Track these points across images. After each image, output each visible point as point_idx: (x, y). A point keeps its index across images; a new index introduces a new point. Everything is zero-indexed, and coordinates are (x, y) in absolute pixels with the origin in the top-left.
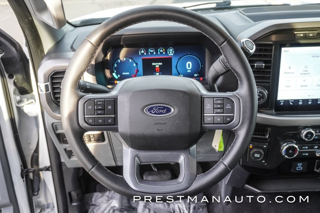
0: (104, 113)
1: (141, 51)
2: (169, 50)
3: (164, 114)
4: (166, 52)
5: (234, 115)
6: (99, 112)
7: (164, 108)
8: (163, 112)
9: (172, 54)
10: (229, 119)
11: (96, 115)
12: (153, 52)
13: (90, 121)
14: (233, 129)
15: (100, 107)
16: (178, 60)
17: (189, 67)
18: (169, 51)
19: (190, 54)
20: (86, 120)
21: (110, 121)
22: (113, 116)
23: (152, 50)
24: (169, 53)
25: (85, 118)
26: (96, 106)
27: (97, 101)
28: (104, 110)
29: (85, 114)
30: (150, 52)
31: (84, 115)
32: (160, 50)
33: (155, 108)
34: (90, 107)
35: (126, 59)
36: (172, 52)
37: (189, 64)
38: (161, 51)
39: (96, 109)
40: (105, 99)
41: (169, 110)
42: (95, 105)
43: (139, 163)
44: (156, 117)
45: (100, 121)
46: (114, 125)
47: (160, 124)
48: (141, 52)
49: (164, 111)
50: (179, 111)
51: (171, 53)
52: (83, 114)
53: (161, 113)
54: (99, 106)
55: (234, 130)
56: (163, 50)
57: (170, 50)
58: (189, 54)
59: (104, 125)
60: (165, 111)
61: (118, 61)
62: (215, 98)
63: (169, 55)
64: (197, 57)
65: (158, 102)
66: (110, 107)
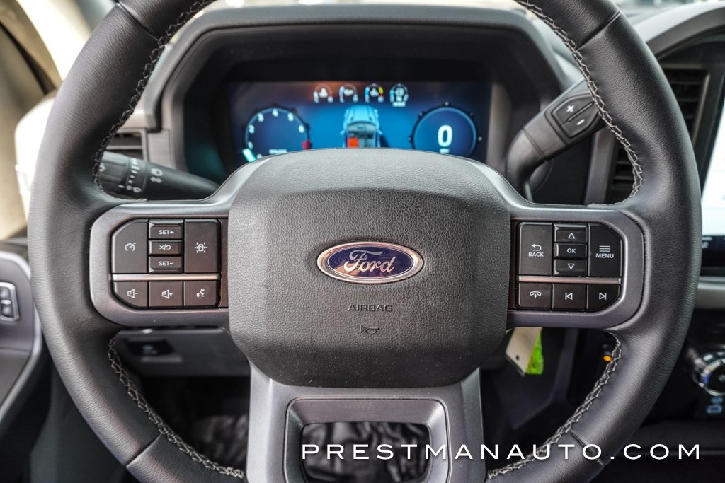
0: (179, 266)
1: (319, 91)
2: (395, 90)
3: (386, 274)
4: (386, 95)
5: (622, 281)
6: (162, 264)
7: (387, 254)
8: (383, 270)
9: (403, 104)
10: (605, 296)
11: (152, 273)
12: (351, 97)
13: (132, 294)
14: (616, 328)
15: (164, 248)
16: (417, 119)
17: (445, 139)
18: (395, 96)
19: (450, 106)
20: (116, 290)
21: (201, 294)
22: (214, 277)
23: (350, 89)
24: (395, 100)
25: (112, 283)
26: (150, 243)
27: (156, 225)
28: (180, 258)
29: (114, 272)
30: (344, 95)
31: (111, 274)
32: (371, 89)
33: (354, 255)
34: (132, 246)
35: (279, 113)
36: (403, 97)
37: (445, 133)
38: (374, 93)
39: (150, 252)
40: (184, 219)
41: (403, 263)
42: (148, 239)
43: (301, 425)
44: (360, 288)
45: (167, 294)
46: (216, 307)
47: (372, 309)
48: (319, 96)
49: (386, 266)
50: (438, 268)
51: (399, 99)
52: (104, 269)
53: (377, 273)
54: (163, 244)
55: (614, 332)
56: (377, 90)
57: (397, 92)
58: (447, 104)
59: (183, 308)
60: (390, 265)
61: (258, 118)
62: (557, 222)
63: (395, 104)
64: (468, 114)
65: (367, 233)
66: (201, 248)
